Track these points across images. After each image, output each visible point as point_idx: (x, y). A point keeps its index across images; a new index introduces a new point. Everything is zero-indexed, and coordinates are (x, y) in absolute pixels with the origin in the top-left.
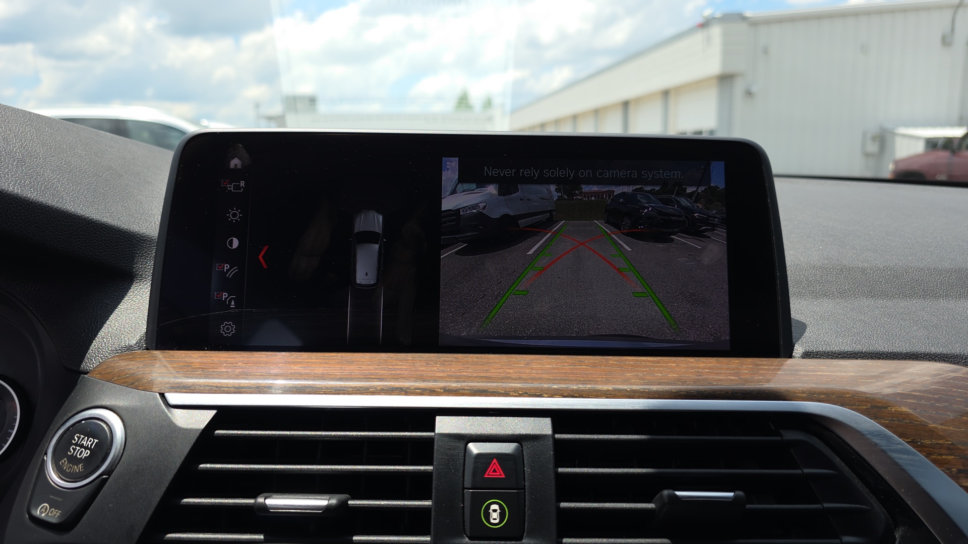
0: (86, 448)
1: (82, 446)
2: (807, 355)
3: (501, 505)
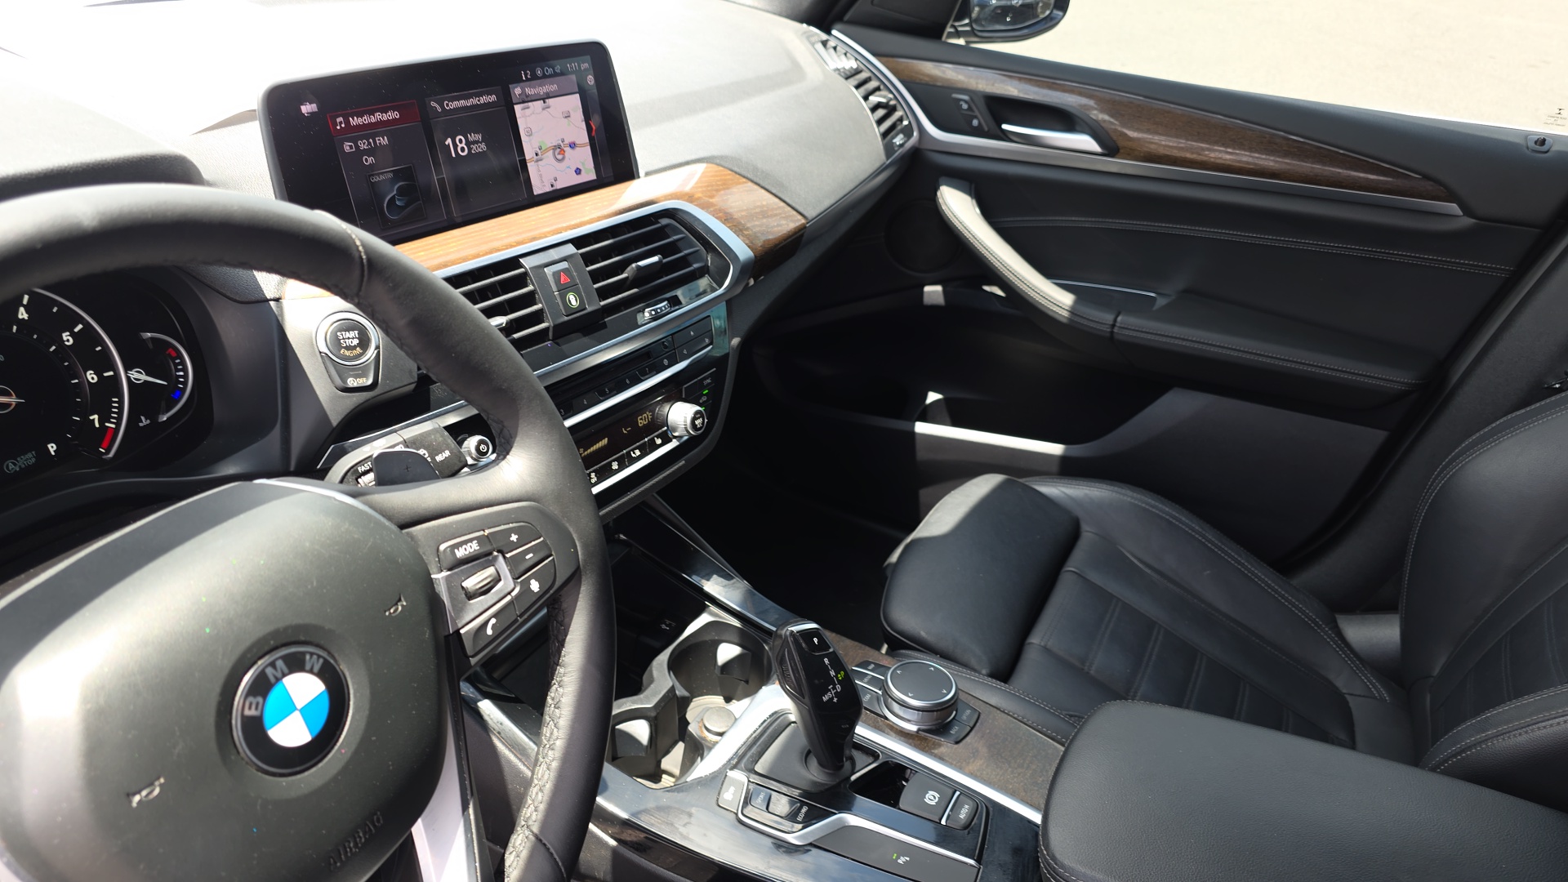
0: (353, 338)
1: (349, 338)
2: (647, 174)
3: (573, 295)
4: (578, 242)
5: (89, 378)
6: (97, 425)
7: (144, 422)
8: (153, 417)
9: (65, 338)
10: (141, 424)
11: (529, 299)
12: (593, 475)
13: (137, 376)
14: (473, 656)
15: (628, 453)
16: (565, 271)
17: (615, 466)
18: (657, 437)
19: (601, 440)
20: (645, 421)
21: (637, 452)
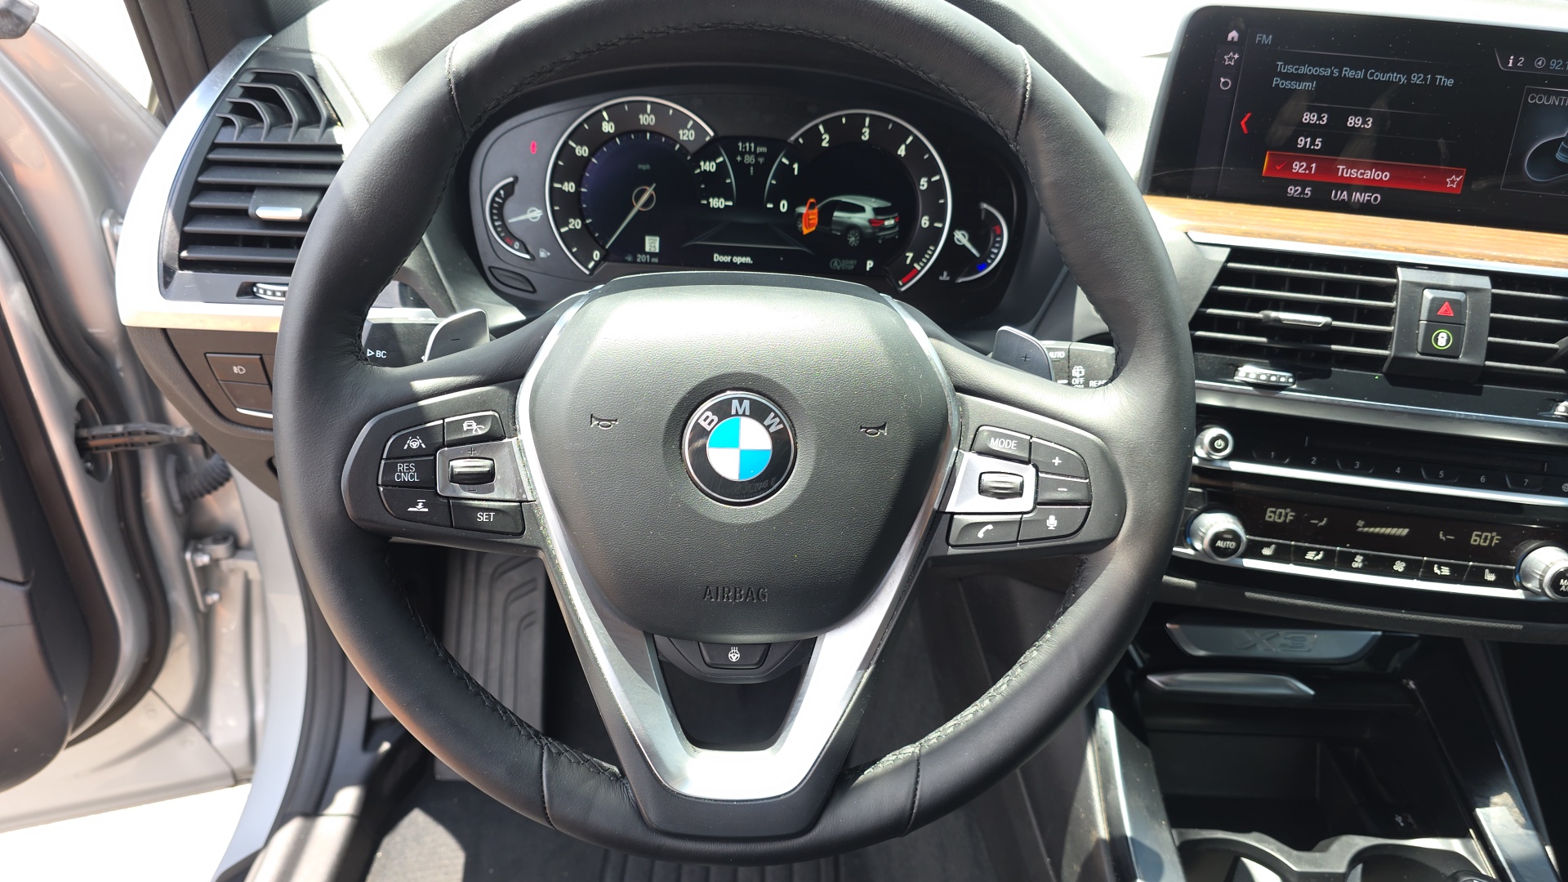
3: (1448, 335)
4: (1498, 279)
5: (923, 222)
6: (908, 262)
7: (945, 277)
8: (953, 276)
9: (922, 183)
10: (941, 278)
11: (1385, 316)
12: (1359, 558)
13: (961, 238)
14: (953, 546)
15: (1430, 565)
16: (1454, 303)
17: (1399, 567)
18: (1492, 571)
19: (1399, 527)
20: (1485, 542)
21: (1446, 571)
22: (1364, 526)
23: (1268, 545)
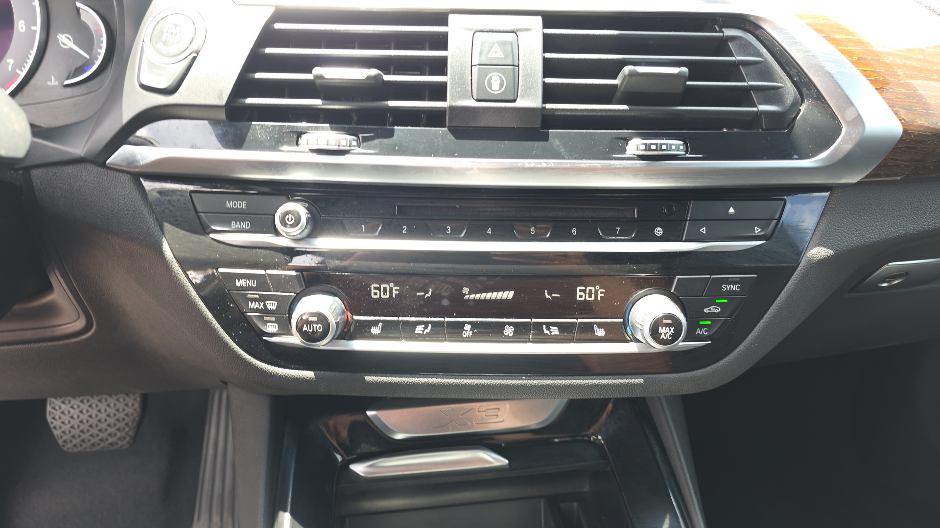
1: (172, 33)
3: (500, 77)
5: (20, 26)
6: (10, 68)
7: (53, 82)
11: (438, 66)
12: (468, 327)
13: (66, 41)
15: (539, 326)
17: (509, 331)
18: (600, 325)
19: (504, 290)
20: (590, 296)
21: (555, 331)
22: (470, 293)
23: (376, 323)
